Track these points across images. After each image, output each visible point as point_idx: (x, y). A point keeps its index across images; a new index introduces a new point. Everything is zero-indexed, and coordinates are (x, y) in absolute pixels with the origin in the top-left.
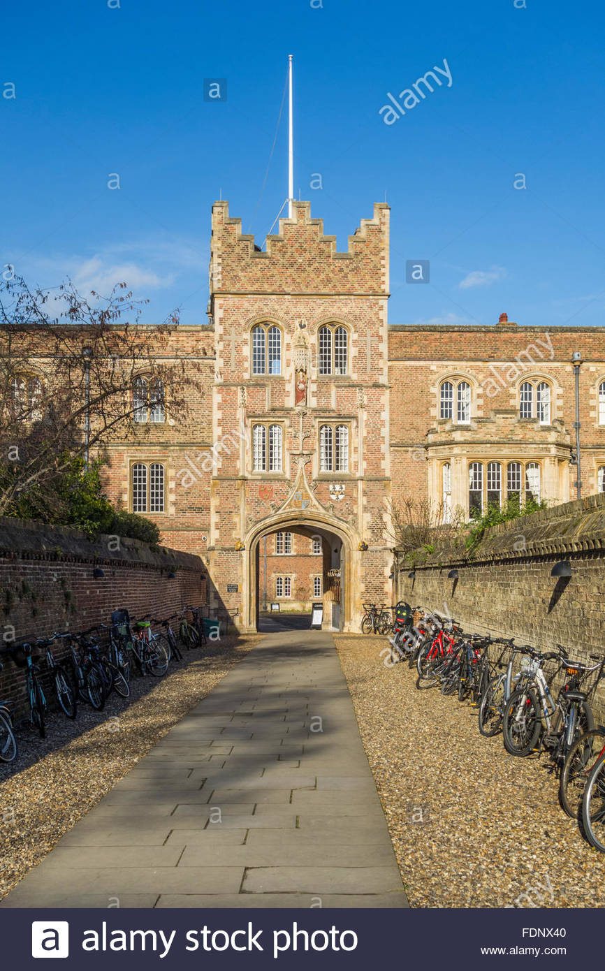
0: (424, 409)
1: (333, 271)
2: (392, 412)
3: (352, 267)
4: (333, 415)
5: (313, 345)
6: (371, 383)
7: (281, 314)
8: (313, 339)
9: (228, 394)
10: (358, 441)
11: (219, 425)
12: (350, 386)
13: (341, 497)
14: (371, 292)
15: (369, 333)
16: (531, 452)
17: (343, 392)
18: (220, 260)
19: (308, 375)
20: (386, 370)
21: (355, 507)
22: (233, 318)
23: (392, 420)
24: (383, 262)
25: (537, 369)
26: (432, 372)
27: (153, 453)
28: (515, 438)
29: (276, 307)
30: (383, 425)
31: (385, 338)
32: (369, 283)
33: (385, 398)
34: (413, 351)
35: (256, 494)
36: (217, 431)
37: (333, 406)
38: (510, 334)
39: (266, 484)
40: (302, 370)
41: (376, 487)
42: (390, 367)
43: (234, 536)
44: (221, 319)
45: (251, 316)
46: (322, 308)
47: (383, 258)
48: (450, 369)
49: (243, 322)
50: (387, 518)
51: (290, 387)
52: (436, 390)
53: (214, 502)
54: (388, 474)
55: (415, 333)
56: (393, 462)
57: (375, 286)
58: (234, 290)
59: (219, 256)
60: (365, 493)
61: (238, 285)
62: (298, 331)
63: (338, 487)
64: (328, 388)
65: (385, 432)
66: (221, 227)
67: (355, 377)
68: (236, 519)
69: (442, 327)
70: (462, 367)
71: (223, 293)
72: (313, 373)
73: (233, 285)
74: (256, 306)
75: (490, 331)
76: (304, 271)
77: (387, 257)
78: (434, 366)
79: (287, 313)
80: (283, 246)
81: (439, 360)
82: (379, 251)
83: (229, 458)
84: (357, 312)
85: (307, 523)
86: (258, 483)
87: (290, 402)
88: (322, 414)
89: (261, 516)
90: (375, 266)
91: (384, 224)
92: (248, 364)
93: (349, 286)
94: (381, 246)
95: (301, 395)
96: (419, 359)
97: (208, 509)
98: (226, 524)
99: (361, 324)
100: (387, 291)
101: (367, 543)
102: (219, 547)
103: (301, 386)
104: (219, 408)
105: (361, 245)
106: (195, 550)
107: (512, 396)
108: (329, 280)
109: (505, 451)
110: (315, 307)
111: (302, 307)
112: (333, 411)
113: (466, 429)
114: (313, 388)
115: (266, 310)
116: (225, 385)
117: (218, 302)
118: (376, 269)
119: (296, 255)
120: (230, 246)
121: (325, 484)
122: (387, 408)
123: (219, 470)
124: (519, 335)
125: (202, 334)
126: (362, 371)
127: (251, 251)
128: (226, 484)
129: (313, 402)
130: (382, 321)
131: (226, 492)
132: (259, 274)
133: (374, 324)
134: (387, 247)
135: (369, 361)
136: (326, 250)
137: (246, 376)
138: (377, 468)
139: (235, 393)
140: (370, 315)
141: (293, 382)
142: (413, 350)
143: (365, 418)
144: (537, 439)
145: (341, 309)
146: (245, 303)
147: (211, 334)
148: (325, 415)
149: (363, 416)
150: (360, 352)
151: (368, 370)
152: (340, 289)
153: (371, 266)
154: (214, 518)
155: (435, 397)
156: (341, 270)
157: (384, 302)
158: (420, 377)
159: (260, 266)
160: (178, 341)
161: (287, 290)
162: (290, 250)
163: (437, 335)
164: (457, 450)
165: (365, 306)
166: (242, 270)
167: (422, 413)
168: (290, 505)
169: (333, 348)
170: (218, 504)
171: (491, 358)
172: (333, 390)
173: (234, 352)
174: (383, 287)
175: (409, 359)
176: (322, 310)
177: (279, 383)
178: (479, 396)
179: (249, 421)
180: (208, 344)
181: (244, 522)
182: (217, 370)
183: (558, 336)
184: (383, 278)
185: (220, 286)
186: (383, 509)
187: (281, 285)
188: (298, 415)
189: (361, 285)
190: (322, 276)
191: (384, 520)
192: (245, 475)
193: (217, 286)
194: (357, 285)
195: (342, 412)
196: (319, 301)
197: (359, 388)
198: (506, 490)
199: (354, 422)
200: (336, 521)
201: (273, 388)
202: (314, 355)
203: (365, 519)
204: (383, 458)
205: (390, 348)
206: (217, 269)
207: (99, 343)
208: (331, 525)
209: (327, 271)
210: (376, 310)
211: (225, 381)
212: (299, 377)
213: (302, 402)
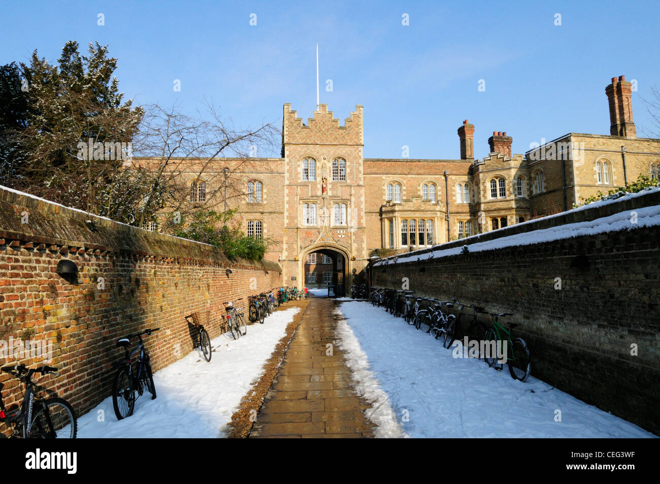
0: (380, 196)
1: (338, 134)
2: (366, 197)
3: (347, 132)
4: (339, 198)
5: (330, 167)
6: (356, 185)
7: (315, 153)
8: (330, 165)
9: (291, 189)
11: (287, 203)
12: (346, 186)
13: (343, 236)
14: (355, 144)
15: (355, 162)
16: (429, 215)
17: (344, 188)
20: (362, 179)
21: (350, 241)
22: (293, 155)
23: (366, 201)
24: (360, 131)
25: (430, 178)
26: (383, 180)
27: (258, 216)
28: (422, 209)
29: (313, 150)
30: (362, 203)
31: (362, 164)
32: (354, 140)
33: (363, 191)
34: (374, 170)
35: (304, 235)
36: (286, 206)
37: (339, 194)
38: (418, 163)
39: (309, 230)
40: (325, 178)
41: (359, 232)
42: (364, 177)
43: (294, 254)
44: (288, 156)
45: (302, 154)
46: (334, 150)
47: (360, 129)
48: (391, 178)
49: (298, 157)
50: (364, 245)
51: (319, 187)
52: (385, 187)
53: (285, 239)
54: (364, 225)
55: (375, 162)
56: (366, 220)
57: (357, 141)
58: (293, 143)
59: (287, 127)
60: (354, 234)
61: (295, 140)
62: (323, 161)
63: (342, 231)
64: (337, 187)
65: (363, 206)
66: (288, 114)
67: (349, 181)
68: (295, 247)
69: (387, 160)
70: (397, 178)
71: (289, 144)
72: (330, 180)
73: (293, 140)
74: (303, 150)
75: (408, 162)
76: (325, 134)
77: (362, 128)
78: (384, 177)
79: (318, 152)
80: (316, 123)
81: (386, 174)
82: (359, 126)
83: (292, 218)
84: (349, 153)
85: (328, 248)
86: (305, 230)
88: (334, 199)
89: (307, 245)
90: (357, 132)
91: (360, 114)
92: (300, 176)
93: (345, 141)
94: (359, 123)
96: (377, 174)
97: (282, 242)
98: (290, 249)
99: (351, 158)
100: (362, 144)
101: (355, 257)
102: (287, 259)
104: (287, 196)
105: (351, 123)
106: (276, 261)
107: (419, 190)
108: (337, 139)
109: (417, 215)
110: (330, 150)
111: (324, 150)
112: (339, 197)
113: (400, 205)
115: (308, 151)
116: (289, 185)
117: (286, 148)
118: (358, 133)
119: (321, 127)
120: (291, 123)
121: (336, 230)
122: (364, 196)
123: (287, 224)
124: (420, 163)
125: (279, 162)
126: (353, 179)
127: (302, 125)
128: (291, 230)
129: (330, 193)
130: (360, 157)
131: (291, 234)
132: (305, 135)
133: (357, 158)
134: (362, 124)
135: (355, 174)
136: (335, 125)
137: (299, 181)
138: (360, 223)
139: (294, 189)
140: (355, 154)
144: (431, 209)
145: (342, 151)
146: (299, 148)
147: (283, 162)
148: (336, 198)
149: (353, 199)
150: (351, 171)
151: (355, 178)
152: (342, 143)
153: (355, 132)
154: (285, 246)
155: (385, 190)
156: (342, 134)
157: (361, 148)
158: (378, 182)
159: (305, 132)
160: (268, 165)
161: (318, 143)
162: (319, 125)
163: (385, 163)
164: (396, 214)
165: (352, 149)
166: (297, 134)
167: (379, 198)
168: (320, 240)
169: (338, 169)
170: (287, 239)
171: (409, 173)
172: (339, 188)
173: (294, 170)
174: (360, 141)
175: (373, 174)
176: (333, 152)
177: (314, 184)
178: (404, 190)
179: (301, 201)
180: (282, 167)
181: (299, 248)
182: (286, 178)
183: (438, 164)
184: (360, 138)
185: (287, 140)
186: (362, 241)
187: (315, 141)
188: (323, 199)
189: (351, 141)
190: (333, 137)
191: (363, 246)
192: (299, 226)
193: (285, 142)
194: (349, 141)
195: (343, 198)
196: (332, 148)
197: (351, 186)
198: (418, 232)
199: (349, 202)
200: (341, 247)
201: (311, 187)
202: (330, 172)
203: (354, 246)
204: (362, 218)
205: (364, 169)
206: (286, 133)
207: (232, 166)
208: (339, 249)
209: (336, 134)
210: (357, 151)
211: (290, 183)
212: (323, 182)
213: (325, 193)
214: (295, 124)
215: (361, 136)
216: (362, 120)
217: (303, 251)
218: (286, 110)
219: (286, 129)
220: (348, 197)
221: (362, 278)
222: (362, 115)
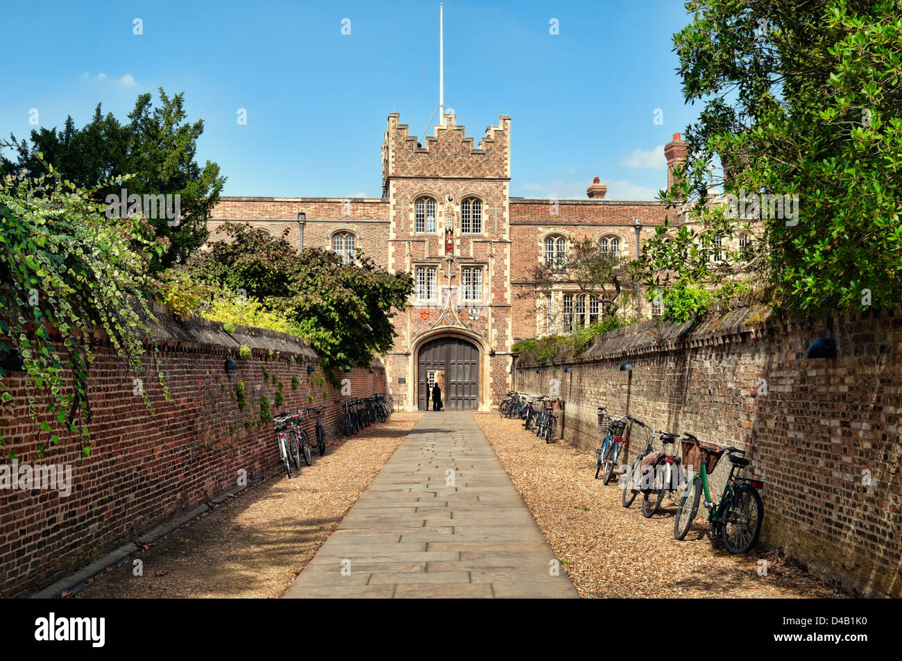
0: (534, 257)
1: (471, 162)
2: (512, 259)
3: (484, 159)
4: (472, 261)
5: (457, 213)
6: (497, 240)
7: (436, 191)
8: (458, 209)
9: (399, 246)
10: (488, 279)
12: (483, 242)
14: (497, 177)
15: (496, 204)
17: (478, 245)
18: (394, 154)
19: (454, 234)
20: (508, 230)
21: (486, 325)
22: (403, 194)
23: (511, 264)
24: (506, 156)
25: (611, 230)
26: (539, 232)
29: (433, 186)
30: (506, 268)
31: (507, 208)
32: (496, 171)
33: (507, 250)
34: (526, 217)
35: (418, 316)
37: (472, 255)
38: (592, 207)
39: (425, 309)
40: (450, 230)
41: (501, 312)
42: (510, 229)
43: (403, 345)
44: (394, 194)
45: (415, 192)
46: (464, 187)
47: (506, 153)
48: (552, 230)
49: (409, 197)
50: (508, 332)
51: (442, 242)
52: (543, 244)
54: (509, 302)
55: (528, 206)
56: (512, 294)
57: (500, 172)
58: (403, 175)
59: (393, 151)
60: (493, 315)
61: (406, 172)
62: (447, 204)
64: (468, 243)
65: (507, 273)
66: (395, 131)
67: (486, 235)
68: (405, 333)
70: (560, 230)
71: (396, 178)
72: (458, 231)
73: (403, 170)
74: (418, 186)
75: (578, 204)
76: (452, 161)
77: (509, 152)
78: (540, 229)
79: (440, 190)
80: (437, 145)
81: (544, 224)
82: (503, 149)
84: (488, 190)
85: (454, 336)
87: (442, 252)
88: (464, 261)
89: (422, 331)
90: (500, 159)
91: (506, 129)
92: (412, 226)
93: (482, 172)
94: (505, 145)
95: (449, 248)
96: (530, 224)
99: (490, 198)
100: (509, 176)
101: (494, 349)
102: (392, 352)
103: (450, 242)
104: (393, 257)
105: (491, 144)
108: (469, 168)
110: (460, 186)
111: (450, 186)
112: (472, 258)
114: (458, 242)
115: (425, 188)
116: (396, 241)
117: (392, 183)
118: (501, 161)
119: (446, 150)
120: (400, 144)
122: (508, 256)
124: (598, 207)
125: (381, 205)
126: (491, 231)
127: (415, 147)
129: (457, 253)
130: (505, 196)
132: (421, 163)
133: (499, 198)
134: (509, 146)
135: (496, 224)
136: (467, 147)
137: (412, 234)
138: (502, 298)
139: (404, 246)
140: (497, 192)
141: (444, 238)
142: (526, 216)
143: (493, 263)
145: (476, 188)
146: (411, 183)
147: (387, 205)
148: (467, 261)
150: (490, 218)
151: (496, 230)
152: (478, 175)
153: (498, 158)
155: (541, 249)
156: (477, 161)
157: (505, 183)
158: (531, 235)
159: (421, 158)
160: (364, 210)
161: (441, 175)
162: (442, 147)
163: (543, 207)
164: (556, 287)
165: (493, 185)
166: (409, 161)
167: (532, 259)
168: (441, 324)
169: (471, 214)
171: (579, 223)
172: (472, 245)
173: (403, 217)
174: (506, 173)
175: (524, 224)
176: (463, 189)
177: (434, 239)
178: (571, 248)
179: (414, 265)
180: (385, 212)
181: (410, 335)
182: (391, 230)
183: (625, 208)
184: (506, 167)
185: (394, 171)
186: (506, 326)
187: (435, 172)
188: (447, 261)
189: (491, 172)
190: (464, 165)
191: (506, 334)
192: (411, 302)
193: (391, 171)
194: (488, 172)
195: (478, 260)
196: (462, 182)
197: (489, 242)
198: (589, 313)
199: (486, 267)
200: (473, 334)
201: (430, 243)
202: (458, 220)
203: (493, 333)
204: (506, 292)
205: (510, 216)
206: (391, 160)
207: (309, 210)
208: (470, 337)
209: (468, 162)
210: (501, 188)
211: (397, 237)
212: (448, 235)
213: (450, 253)
214: (406, 147)
215: (506, 164)
216: (508, 139)
217: (417, 340)
218: (391, 124)
220: (485, 259)
222: (509, 131)
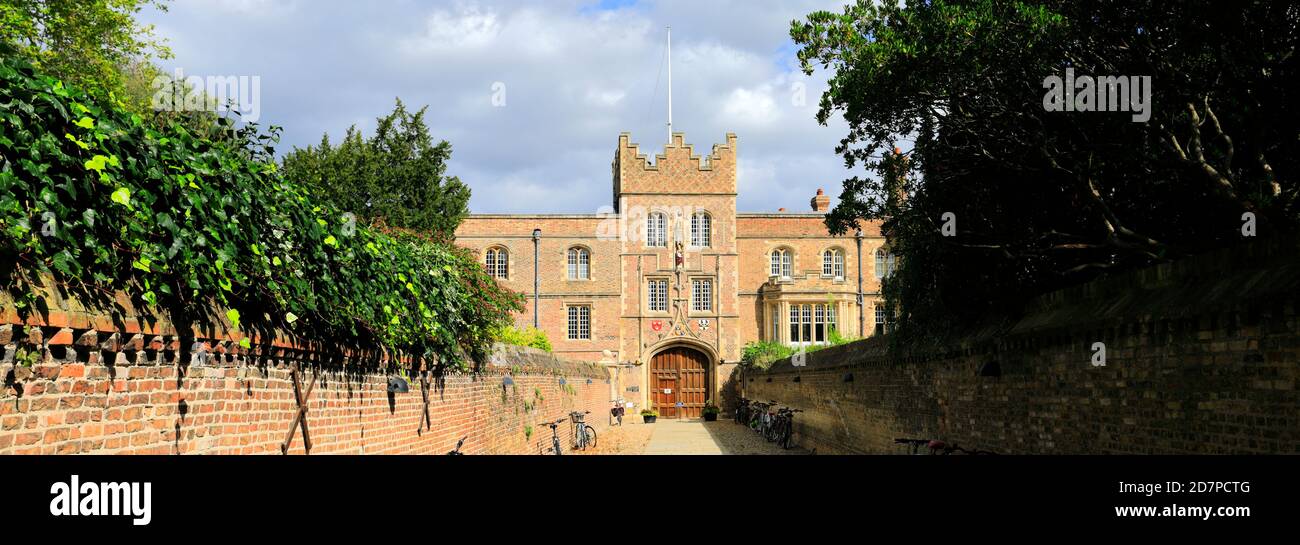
0: (760, 269)
1: (700, 179)
2: (740, 271)
3: (712, 176)
4: (701, 273)
6: (725, 253)
9: (631, 260)
10: (717, 291)
11: (625, 281)
12: (712, 254)
13: (707, 328)
14: (724, 193)
15: (724, 219)
16: (830, 298)
17: (708, 258)
18: (626, 171)
20: (735, 243)
21: (716, 335)
23: (740, 276)
24: (734, 172)
25: (834, 242)
26: (766, 245)
27: (584, 300)
28: (820, 289)
29: (663, 202)
30: (734, 280)
31: (735, 220)
32: (723, 187)
33: (735, 261)
34: (753, 231)
36: (625, 285)
37: (701, 267)
39: (657, 320)
40: (680, 244)
41: (729, 321)
42: (737, 242)
43: (635, 355)
46: (693, 202)
47: (734, 170)
48: (777, 242)
50: (737, 342)
51: (672, 256)
52: (770, 257)
53: (622, 332)
54: (737, 313)
55: (754, 220)
56: (741, 305)
57: (727, 188)
58: (633, 192)
59: (625, 169)
60: (723, 326)
61: (637, 188)
63: (705, 322)
64: (698, 256)
65: (735, 284)
66: (626, 149)
67: (716, 248)
68: (637, 344)
70: (785, 242)
71: (628, 193)
73: (633, 187)
74: (649, 201)
75: (803, 217)
76: (681, 178)
78: (766, 242)
80: (667, 162)
81: (770, 236)
82: (731, 165)
83: (632, 302)
84: (718, 205)
85: (684, 345)
86: (652, 319)
87: (672, 265)
88: (694, 273)
89: (654, 340)
90: (728, 175)
91: (732, 147)
93: (710, 188)
94: (732, 161)
95: (678, 261)
96: (757, 238)
97: (618, 337)
98: (630, 347)
99: (718, 213)
100: (736, 192)
101: (724, 358)
102: (626, 362)
104: (625, 270)
105: (718, 162)
107: (819, 260)
108: (697, 185)
109: (814, 298)
110: (689, 203)
111: (679, 202)
112: (701, 271)
113: (788, 283)
115: (656, 204)
116: (628, 254)
117: (623, 198)
118: (729, 177)
119: (675, 168)
120: (631, 162)
121: (696, 319)
122: (736, 268)
123: (626, 311)
126: (720, 244)
127: (646, 165)
128: (631, 320)
130: (732, 211)
131: (631, 326)
132: (651, 181)
133: (727, 213)
135: (724, 237)
136: (695, 165)
137: (643, 248)
138: (731, 309)
139: (636, 259)
140: (725, 206)
142: (754, 229)
143: (722, 275)
144: (834, 290)
145: (705, 204)
146: (642, 200)
150: (719, 232)
151: (724, 243)
152: (707, 191)
153: (725, 174)
154: (623, 343)
155: (767, 261)
156: (705, 178)
157: (733, 199)
158: (758, 248)
159: (652, 175)
161: (670, 191)
162: (671, 165)
163: (769, 220)
164: (783, 297)
165: (721, 200)
166: (640, 178)
167: (759, 272)
168: (672, 334)
170: (625, 333)
171: (804, 236)
172: (701, 257)
174: (733, 189)
175: (750, 238)
176: (692, 204)
177: (664, 253)
178: (797, 260)
179: (645, 278)
181: (643, 345)
182: (623, 244)
184: (734, 184)
185: (626, 188)
186: (734, 335)
187: (665, 188)
188: (678, 274)
189: (718, 188)
190: (693, 182)
191: (735, 343)
192: (643, 314)
193: (623, 189)
194: (715, 188)
195: (707, 272)
196: (691, 198)
197: (717, 256)
198: (815, 323)
199: (715, 279)
200: (704, 344)
201: (660, 256)
203: (723, 342)
204: (734, 302)
205: (738, 230)
206: (622, 177)
207: (544, 226)
208: (700, 347)
209: (697, 178)
210: (728, 203)
211: (629, 251)
212: (677, 249)
213: (680, 266)
214: (637, 165)
215: (734, 181)
216: (733, 157)
217: (649, 350)
218: (622, 144)
219: (622, 171)
220: (714, 272)
221: (734, 388)
222: (735, 148)
